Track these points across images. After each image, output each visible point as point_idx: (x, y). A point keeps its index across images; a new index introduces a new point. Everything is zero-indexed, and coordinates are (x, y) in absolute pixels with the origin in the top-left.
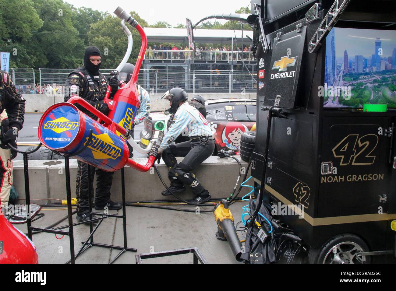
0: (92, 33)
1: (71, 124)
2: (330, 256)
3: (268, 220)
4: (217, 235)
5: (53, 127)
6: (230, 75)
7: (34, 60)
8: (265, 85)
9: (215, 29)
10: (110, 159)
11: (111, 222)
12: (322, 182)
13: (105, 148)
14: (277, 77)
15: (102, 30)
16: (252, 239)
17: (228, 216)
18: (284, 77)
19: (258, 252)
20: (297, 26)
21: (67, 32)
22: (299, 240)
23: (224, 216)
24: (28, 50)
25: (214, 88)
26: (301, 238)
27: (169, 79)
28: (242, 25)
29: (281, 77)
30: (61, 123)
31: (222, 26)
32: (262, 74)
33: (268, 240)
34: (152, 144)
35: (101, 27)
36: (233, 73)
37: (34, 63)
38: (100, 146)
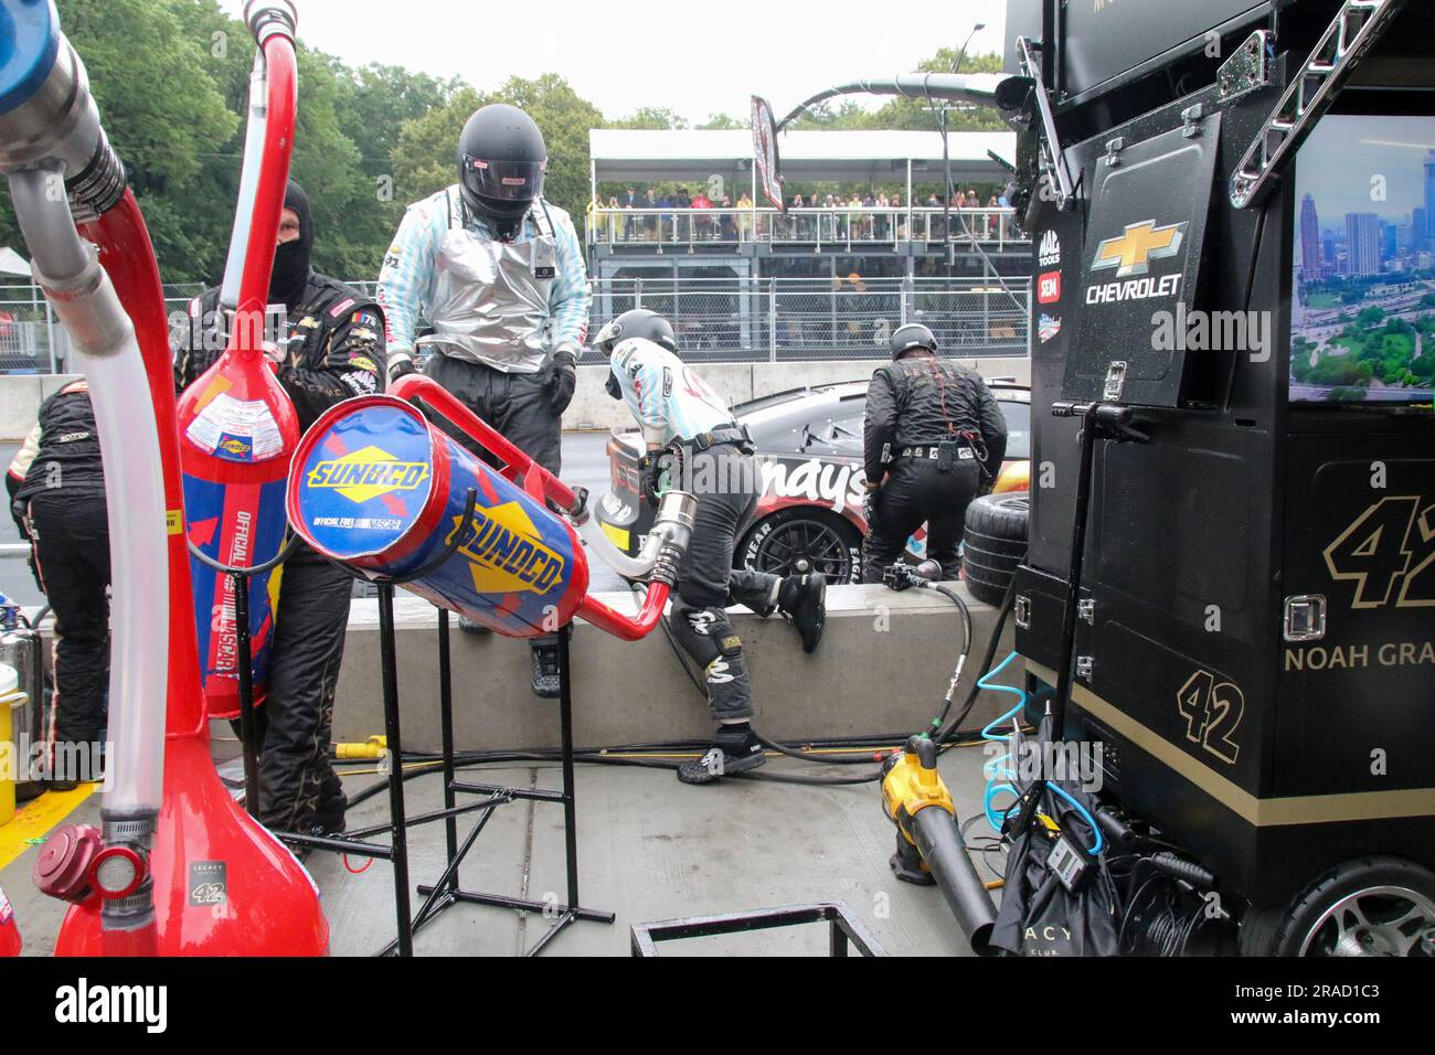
0: (406, 153)
1: (402, 469)
2: (1322, 937)
3: (1084, 807)
4: (893, 866)
5: (338, 481)
6: (903, 294)
7: (205, 254)
8: (1061, 328)
9: (846, 130)
10: (528, 592)
11: (512, 820)
12: (1287, 668)
13: (510, 556)
14: (1111, 296)
15: (440, 144)
16: (1029, 874)
17: (936, 794)
18: (1140, 296)
19: (1055, 924)
20: (1185, 113)
21: (318, 152)
22: (1203, 879)
23: (920, 796)
24: (185, 219)
25: (844, 343)
26: (1210, 872)
27: (681, 311)
28: (945, 112)
29: (1127, 298)
30: (367, 466)
31: (872, 119)
32: (1050, 288)
33: (1086, 880)
34: (660, 543)
35: (438, 130)
36: (914, 286)
37: (206, 263)
38: (495, 550)
